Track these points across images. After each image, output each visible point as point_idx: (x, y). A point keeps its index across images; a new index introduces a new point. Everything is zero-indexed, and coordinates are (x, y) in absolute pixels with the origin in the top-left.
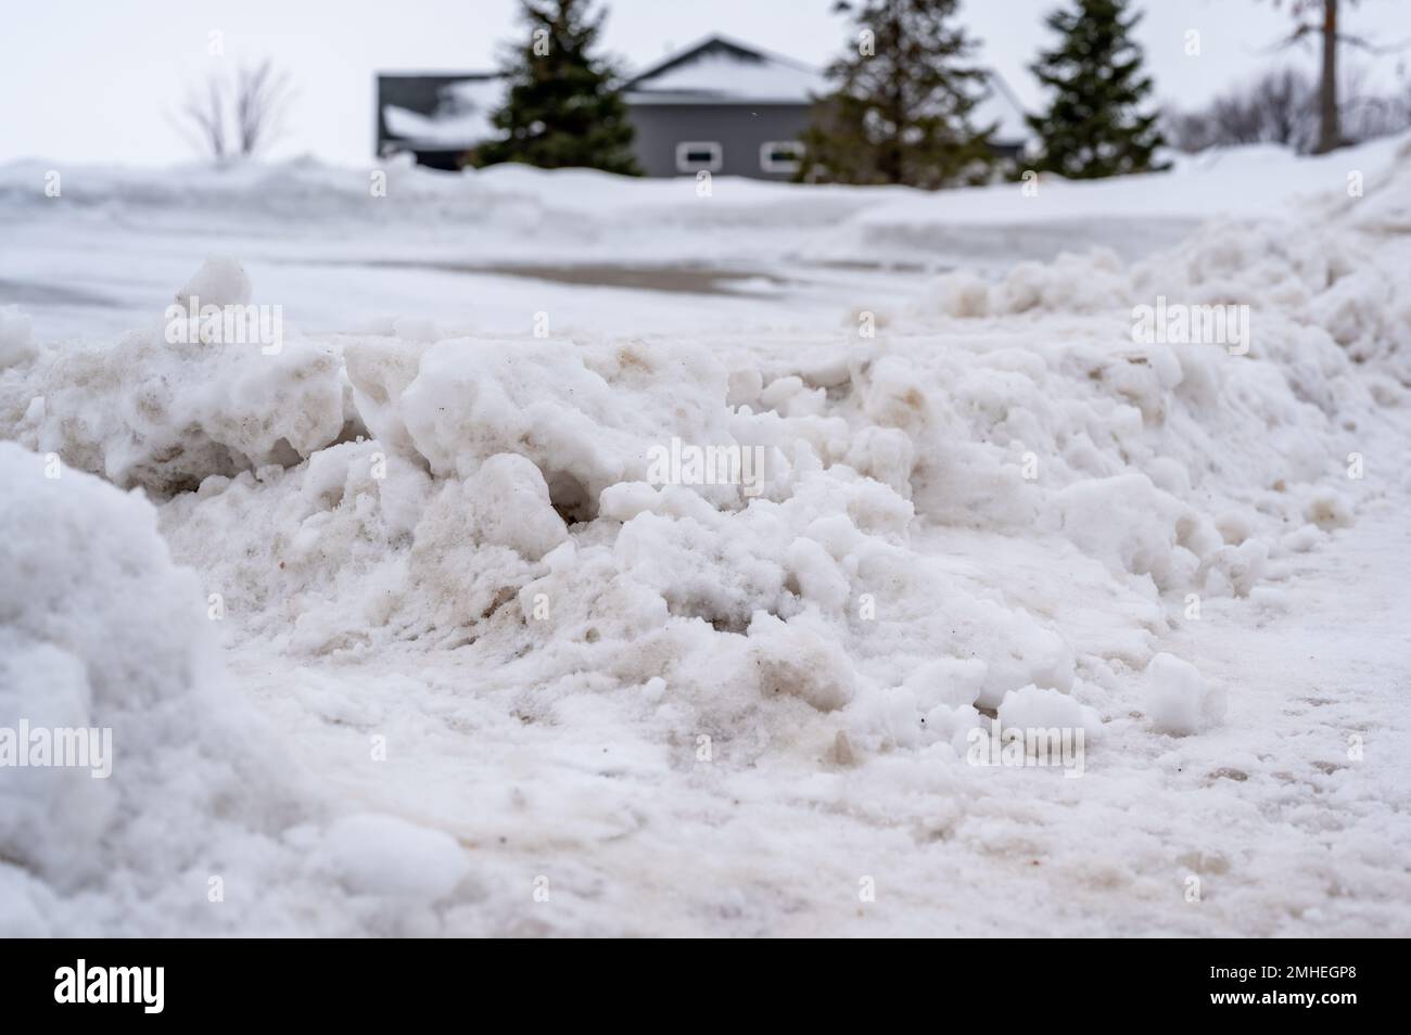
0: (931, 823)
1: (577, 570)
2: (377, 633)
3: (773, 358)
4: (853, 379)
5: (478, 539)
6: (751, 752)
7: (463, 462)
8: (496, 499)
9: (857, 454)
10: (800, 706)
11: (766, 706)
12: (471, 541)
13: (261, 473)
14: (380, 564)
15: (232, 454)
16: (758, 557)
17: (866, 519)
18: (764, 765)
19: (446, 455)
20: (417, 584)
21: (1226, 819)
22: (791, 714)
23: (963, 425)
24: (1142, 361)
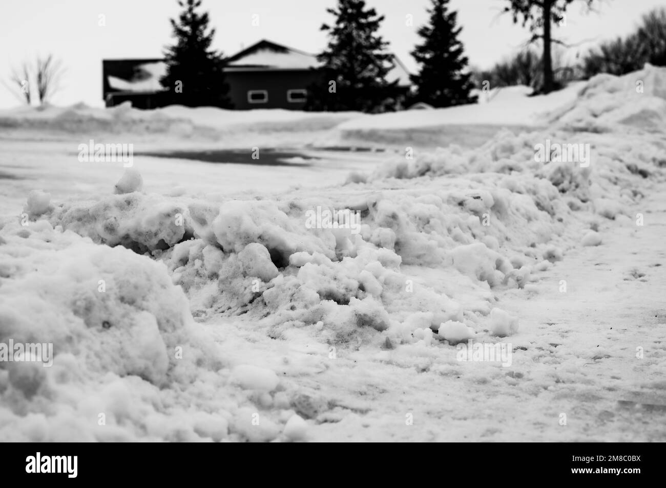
0: (422, 366)
1: (284, 284)
2: (209, 310)
3: (337, 201)
4: (370, 209)
5: (245, 275)
6: (356, 345)
7: (237, 246)
8: (251, 260)
9: (375, 238)
10: (371, 329)
11: (360, 330)
12: (242, 276)
13: (153, 253)
14: (206, 285)
15: (140, 246)
16: (349, 278)
17: (385, 263)
18: (362, 350)
19: (230, 244)
20: (222, 292)
21: (520, 362)
22: (369, 332)
23: (413, 226)
24: (478, 198)
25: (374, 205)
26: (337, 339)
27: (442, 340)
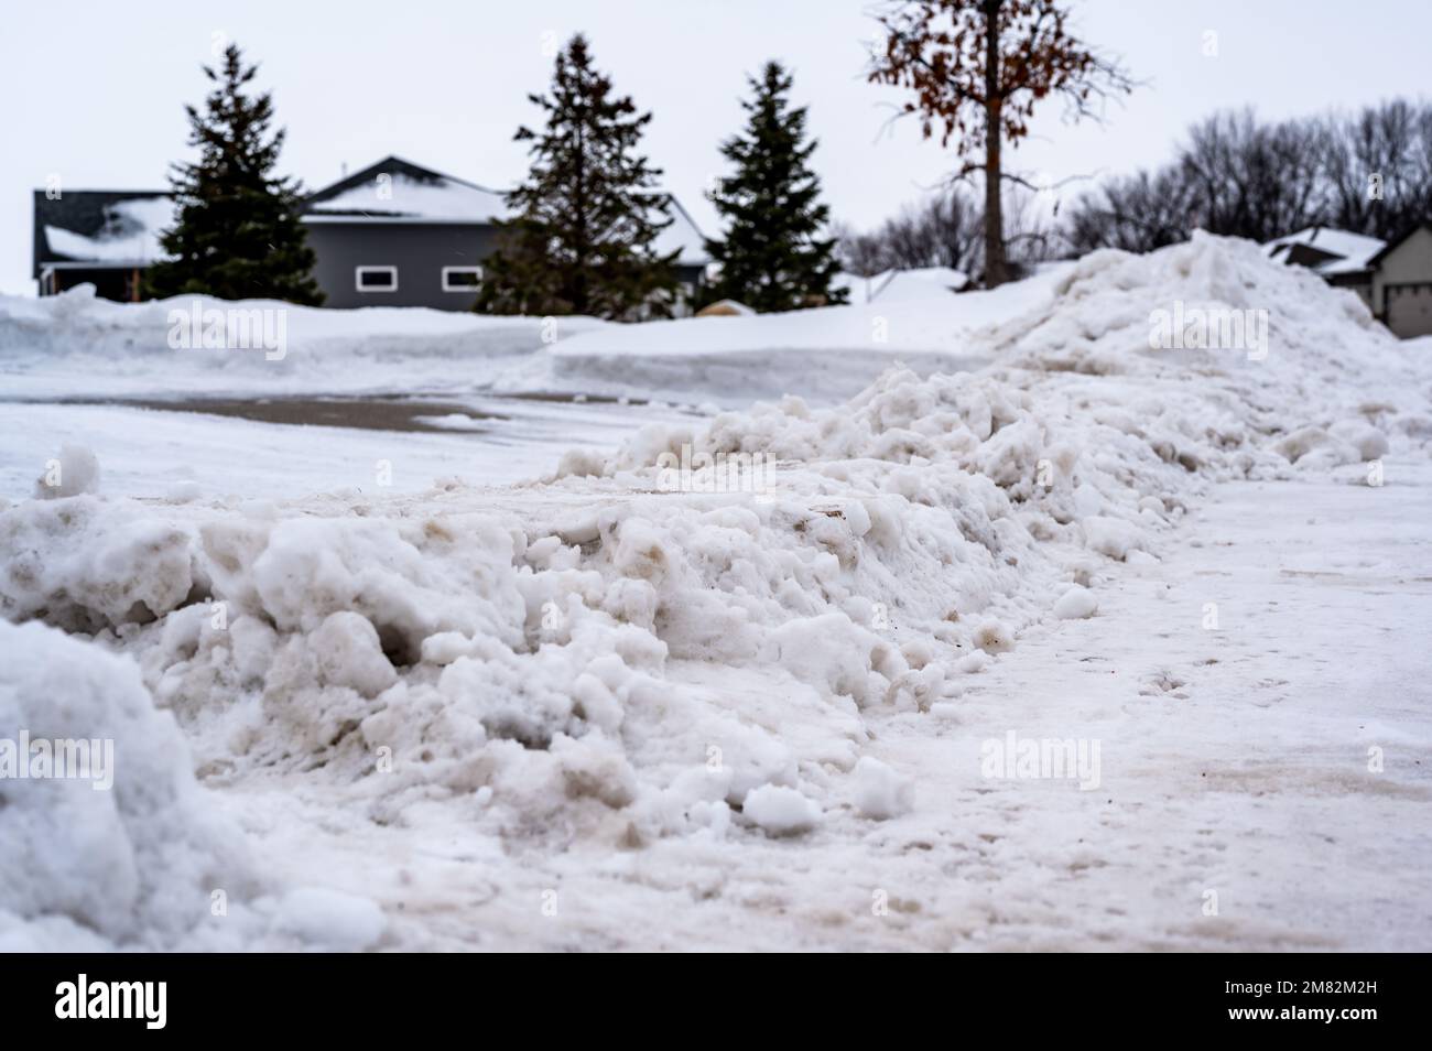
0: (703, 887)
1: (409, 704)
2: (240, 760)
3: (532, 519)
4: (602, 537)
5: (322, 681)
6: (563, 840)
7: (307, 619)
8: (337, 649)
9: (611, 601)
10: (596, 804)
11: (572, 806)
12: (316, 683)
13: (120, 630)
14: (236, 704)
15: (91, 615)
16: (551, 690)
17: (630, 657)
18: (575, 850)
19: (290, 613)
20: (271, 719)
21: (916, 877)
22: (590, 809)
23: (696, 575)
24: (837, 514)
25: (613, 528)
26: (521, 826)
27: (751, 827)
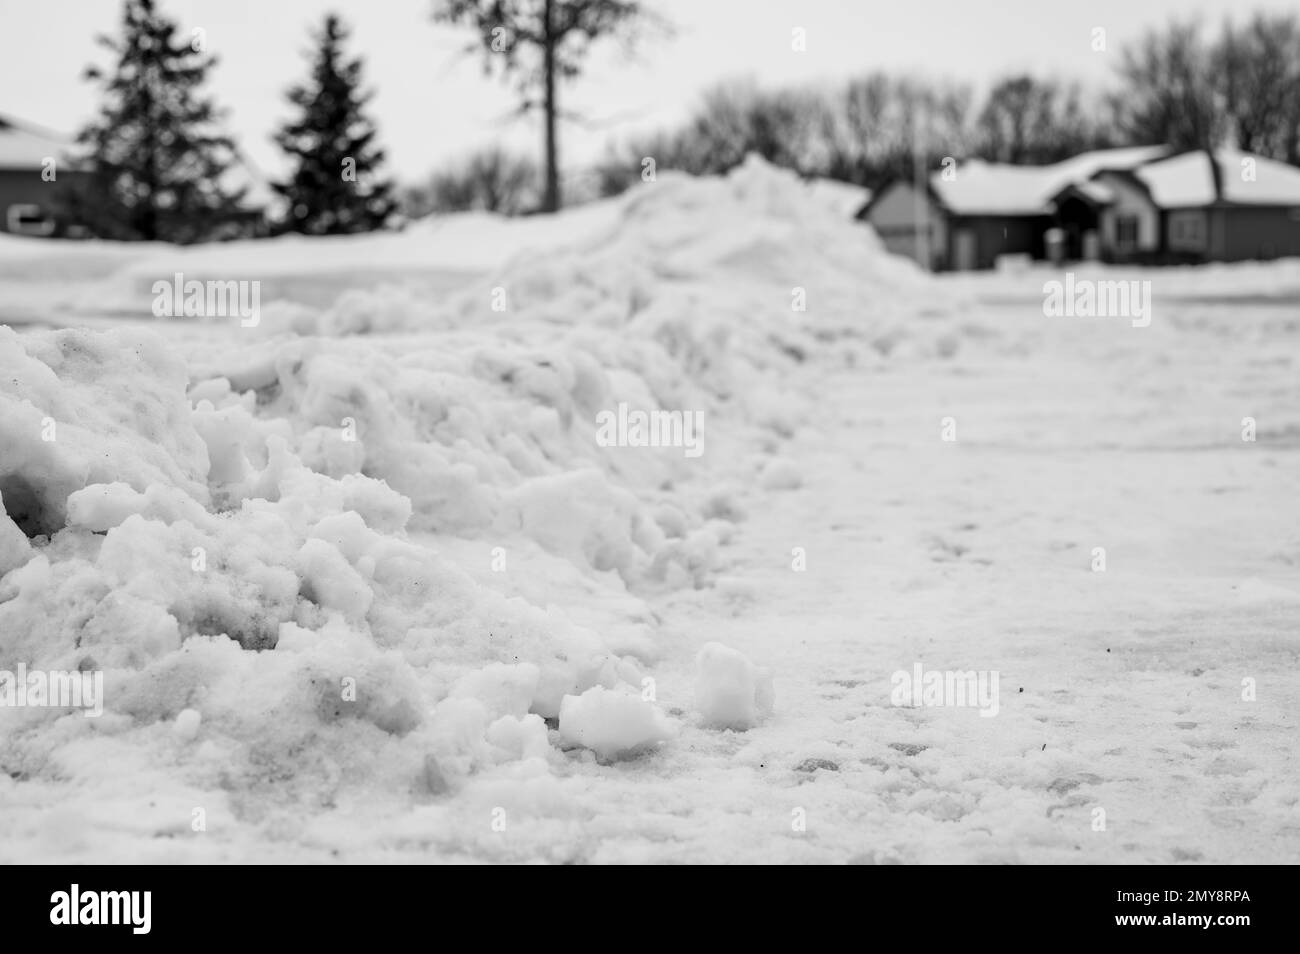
1: (54, 589)
4: (282, 380)
6: (324, 788)
9: (309, 454)
10: (366, 728)
16: (267, 563)
22: (361, 740)
23: (406, 425)
24: (546, 364)
25: (297, 368)
27: (572, 749)
